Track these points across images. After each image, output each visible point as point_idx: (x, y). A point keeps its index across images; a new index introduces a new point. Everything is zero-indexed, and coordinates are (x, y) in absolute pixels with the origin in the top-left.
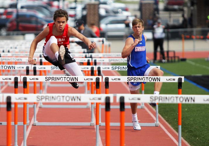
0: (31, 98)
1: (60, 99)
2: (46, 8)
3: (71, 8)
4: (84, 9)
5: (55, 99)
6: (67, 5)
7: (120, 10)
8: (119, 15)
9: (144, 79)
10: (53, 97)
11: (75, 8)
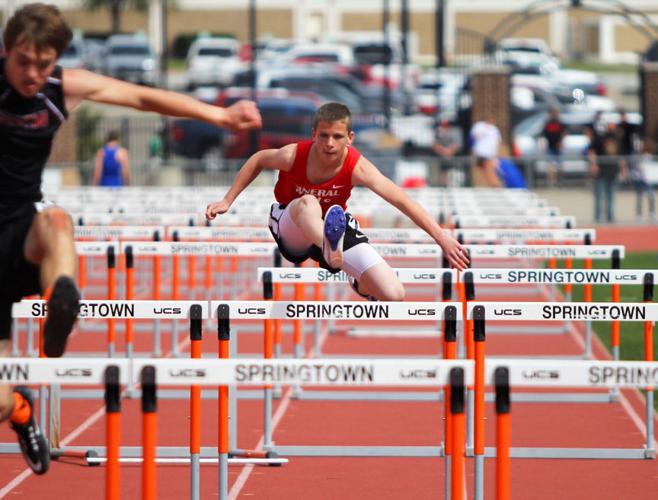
0: (219, 370)
1: (308, 374)
2: (347, 85)
3: (427, 87)
4: (466, 88)
5: (292, 375)
6: (415, 77)
7: (578, 94)
8: (576, 107)
9: (594, 310)
10: (286, 370)
11: (436, 87)
